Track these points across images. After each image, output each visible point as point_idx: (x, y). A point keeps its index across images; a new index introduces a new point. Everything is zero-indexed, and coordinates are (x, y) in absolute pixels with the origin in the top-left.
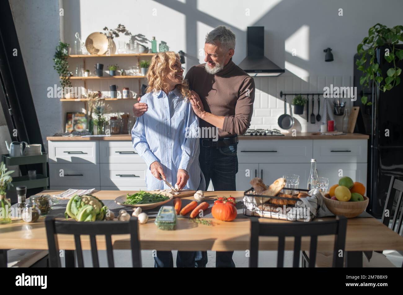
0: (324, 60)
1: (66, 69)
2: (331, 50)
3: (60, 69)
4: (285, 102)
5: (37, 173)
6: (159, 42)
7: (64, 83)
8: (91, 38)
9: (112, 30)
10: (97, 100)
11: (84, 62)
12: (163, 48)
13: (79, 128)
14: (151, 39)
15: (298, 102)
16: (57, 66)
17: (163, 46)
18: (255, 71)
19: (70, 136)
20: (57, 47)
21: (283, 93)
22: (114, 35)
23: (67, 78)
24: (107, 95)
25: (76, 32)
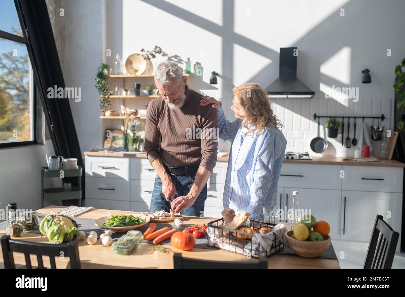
0: (361, 81)
1: (106, 89)
2: (369, 71)
3: (100, 89)
4: (319, 124)
5: (72, 185)
6: (193, 63)
7: (104, 102)
8: (131, 59)
9: (149, 51)
10: (132, 118)
11: (124, 82)
12: (198, 68)
13: (116, 144)
14: (186, 60)
15: (331, 125)
16: (98, 85)
17: (197, 66)
18: (284, 93)
19: (104, 152)
20: (99, 68)
21: (317, 115)
22: (150, 57)
23: (107, 97)
24: (144, 114)
25: (116, 54)
